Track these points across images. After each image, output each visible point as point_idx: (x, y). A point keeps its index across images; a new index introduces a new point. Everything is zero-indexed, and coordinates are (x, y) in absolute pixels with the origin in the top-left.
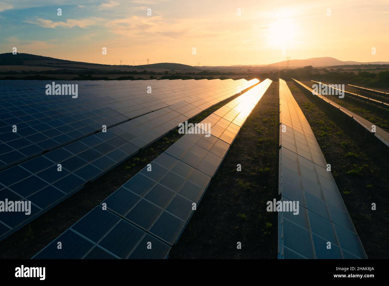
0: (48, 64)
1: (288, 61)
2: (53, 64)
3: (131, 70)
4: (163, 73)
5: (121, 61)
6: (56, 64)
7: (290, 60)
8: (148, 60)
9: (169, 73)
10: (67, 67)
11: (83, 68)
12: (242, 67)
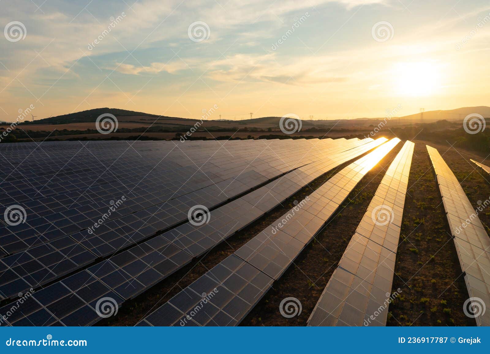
0: (141, 120)
1: (422, 114)
2: (145, 120)
3: (231, 126)
4: (266, 130)
5: (220, 116)
6: (148, 120)
7: (424, 112)
8: (251, 114)
9: (273, 130)
10: (160, 123)
11: (177, 124)
12: (367, 121)
